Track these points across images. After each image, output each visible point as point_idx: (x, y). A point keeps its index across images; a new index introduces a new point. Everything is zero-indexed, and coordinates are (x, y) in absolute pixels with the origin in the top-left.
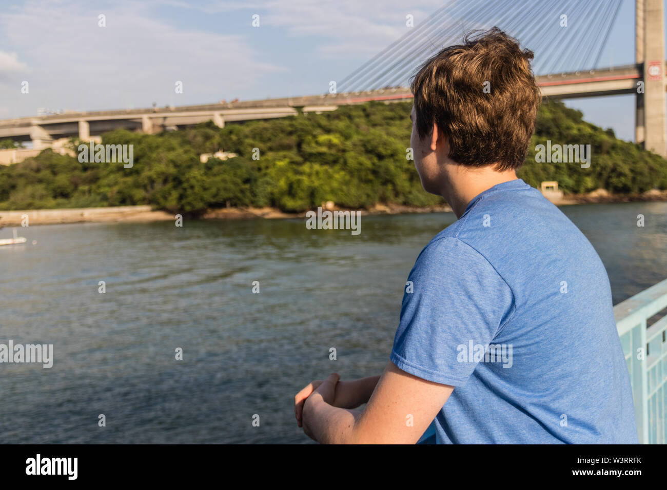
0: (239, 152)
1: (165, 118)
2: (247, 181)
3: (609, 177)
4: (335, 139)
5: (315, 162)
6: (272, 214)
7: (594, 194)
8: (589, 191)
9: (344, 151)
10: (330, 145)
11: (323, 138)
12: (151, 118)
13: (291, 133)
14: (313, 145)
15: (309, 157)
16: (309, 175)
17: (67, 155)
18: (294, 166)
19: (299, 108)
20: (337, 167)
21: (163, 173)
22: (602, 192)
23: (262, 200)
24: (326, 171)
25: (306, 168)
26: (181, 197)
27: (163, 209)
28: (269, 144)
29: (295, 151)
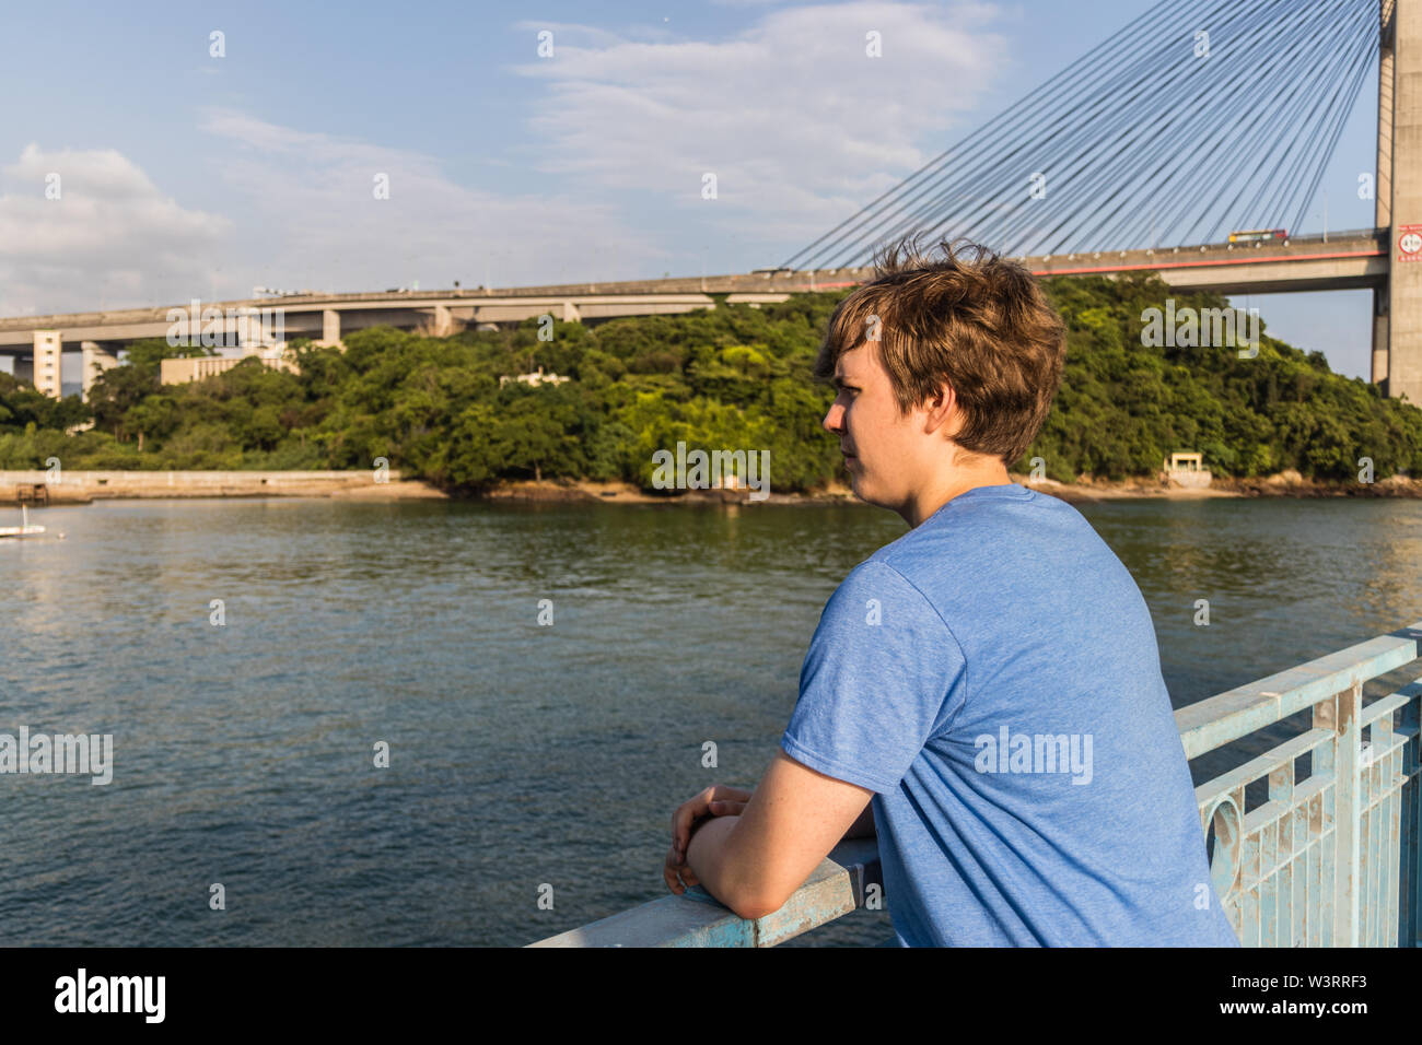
0: (574, 374)
1: (477, 308)
2: (575, 429)
3: (1309, 447)
4: (755, 354)
5: (713, 396)
6: (622, 494)
7: (1276, 479)
8: (1266, 472)
9: (772, 377)
10: (746, 365)
11: (733, 351)
12: (449, 308)
13: (676, 340)
14: (715, 363)
15: (701, 388)
16: (698, 423)
17: (286, 369)
18: (674, 404)
19: (719, 297)
20: (754, 408)
21: (426, 409)
22: (1293, 476)
23: (605, 467)
24: (732, 414)
25: (693, 408)
26: (451, 456)
27: (420, 477)
28: (630, 360)
29: (677, 373)
